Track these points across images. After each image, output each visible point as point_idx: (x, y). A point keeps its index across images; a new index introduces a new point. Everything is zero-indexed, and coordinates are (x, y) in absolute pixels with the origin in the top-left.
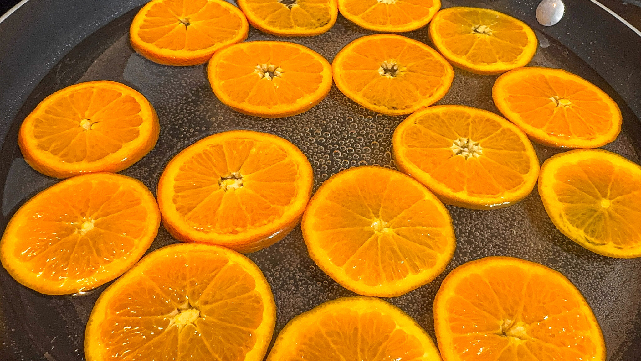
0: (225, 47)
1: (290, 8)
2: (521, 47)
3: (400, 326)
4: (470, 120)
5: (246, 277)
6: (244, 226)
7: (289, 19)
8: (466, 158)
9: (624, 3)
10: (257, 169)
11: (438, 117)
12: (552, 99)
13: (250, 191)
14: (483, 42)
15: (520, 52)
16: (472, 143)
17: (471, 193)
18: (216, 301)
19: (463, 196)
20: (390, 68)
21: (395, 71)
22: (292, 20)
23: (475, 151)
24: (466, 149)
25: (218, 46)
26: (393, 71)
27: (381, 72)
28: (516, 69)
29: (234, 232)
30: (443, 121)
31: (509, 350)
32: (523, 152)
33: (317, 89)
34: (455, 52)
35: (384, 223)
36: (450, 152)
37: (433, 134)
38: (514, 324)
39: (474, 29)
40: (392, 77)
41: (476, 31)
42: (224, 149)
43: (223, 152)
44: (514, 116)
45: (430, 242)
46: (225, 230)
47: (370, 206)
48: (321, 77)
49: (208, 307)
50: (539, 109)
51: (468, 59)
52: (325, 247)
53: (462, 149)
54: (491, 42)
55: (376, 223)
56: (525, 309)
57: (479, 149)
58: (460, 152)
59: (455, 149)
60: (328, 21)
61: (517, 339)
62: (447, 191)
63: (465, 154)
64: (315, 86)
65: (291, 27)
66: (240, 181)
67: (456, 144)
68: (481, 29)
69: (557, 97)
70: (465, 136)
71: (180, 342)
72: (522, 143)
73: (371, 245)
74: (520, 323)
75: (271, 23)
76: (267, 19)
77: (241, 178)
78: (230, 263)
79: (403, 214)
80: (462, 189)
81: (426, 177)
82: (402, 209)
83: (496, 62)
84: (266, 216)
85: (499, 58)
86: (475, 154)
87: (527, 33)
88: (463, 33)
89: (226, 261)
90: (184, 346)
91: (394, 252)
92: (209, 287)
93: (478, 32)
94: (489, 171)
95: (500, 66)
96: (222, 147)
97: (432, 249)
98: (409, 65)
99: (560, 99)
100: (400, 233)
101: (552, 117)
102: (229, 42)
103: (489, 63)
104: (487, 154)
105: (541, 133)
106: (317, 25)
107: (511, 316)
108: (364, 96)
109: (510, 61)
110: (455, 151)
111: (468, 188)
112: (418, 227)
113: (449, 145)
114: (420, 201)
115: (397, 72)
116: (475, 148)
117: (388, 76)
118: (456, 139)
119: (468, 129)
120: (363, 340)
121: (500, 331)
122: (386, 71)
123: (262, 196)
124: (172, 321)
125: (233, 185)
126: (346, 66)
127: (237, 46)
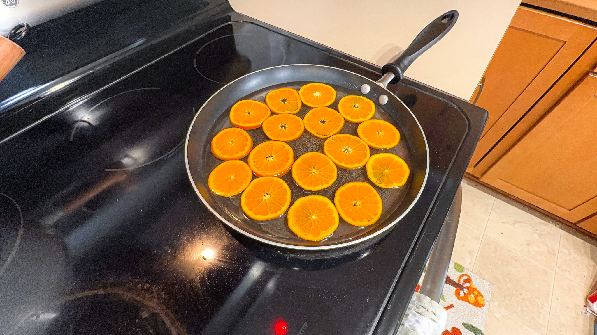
0: (266, 120)
1: (284, 103)
2: (369, 112)
3: (330, 206)
4: (351, 140)
5: (280, 183)
6: (276, 170)
7: (284, 108)
8: (346, 153)
9: (416, 91)
10: (277, 153)
11: (340, 138)
12: (377, 132)
13: (276, 160)
14: (356, 111)
15: (368, 114)
16: (349, 148)
17: (345, 163)
18: (274, 191)
19: (342, 164)
20: (323, 121)
21: (325, 121)
22: (285, 109)
23: (350, 151)
24: (347, 150)
25: (263, 120)
26: (323, 122)
27: (320, 122)
28: (367, 120)
29: (274, 172)
30: (342, 140)
31: (357, 209)
32: (365, 152)
33: (300, 129)
34: (346, 114)
35: (316, 171)
36: (341, 151)
37: (337, 144)
38: (357, 202)
39: (354, 105)
40: (323, 124)
41: (354, 106)
42: (265, 148)
43: (265, 149)
44: (365, 139)
45: (328, 177)
46: (271, 172)
47: (313, 165)
48: (300, 124)
49: (272, 193)
50: (373, 136)
51: (350, 117)
52: (297, 175)
53: (345, 150)
54: (359, 111)
55: (314, 170)
56: (359, 196)
57: (351, 150)
58: (345, 151)
59: (343, 150)
60: (298, 108)
61: (359, 206)
62: (337, 162)
63: (346, 152)
64: (300, 128)
65: (285, 111)
66: (272, 158)
67: (344, 148)
68: (356, 106)
69: (379, 131)
70: (347, 146)
71: (268, 203)
72: (366, 149)
73: (311, 176)
74: (358, 201)
75: (277, 110)
76: (276, 109)
77: (272, 157)
78: (275, 180)
79: (322, 168)
80: (342, 162)
81: (332, 158)
82: (322, 167)
83: (359, 118)
84: (282, 166)
85: (361, 117)
86: (349, 152)
87: (372, 107)
88: (350, 107)
89: (274, 180)
90: (269, 204)
91: (317, 179)
92: (271, 188)
93: (355, 107)
94: (353, 158)
95: (360, 120)
96: (264, 148)
97: (328, 179)
98: (329, 119)
99: (380, 131)
100: (320, 174)
101: (377, 139)
102: (266, 117)
103: (357, 118)
104: (353, 152)
105: (373, 145)
106: (294, 110)
107: (356, 200)
108: (315, 131)
109: (364, 118)
110: (343, 151)
111: (344, 162)
112: (326, 173)
113: (342, 148)
114: (328, 165)
115: (325, 122)
116: (350, 150)
117: (322, 124)
118: (344, 147)
119: (349, 143)
120: (318, 208)
121: (353, 205)
122: (322, 122)
123: (280, 161)
124: (264, 198)
125: (271, 159)
126: (308, 121)
127: (269, 118)
